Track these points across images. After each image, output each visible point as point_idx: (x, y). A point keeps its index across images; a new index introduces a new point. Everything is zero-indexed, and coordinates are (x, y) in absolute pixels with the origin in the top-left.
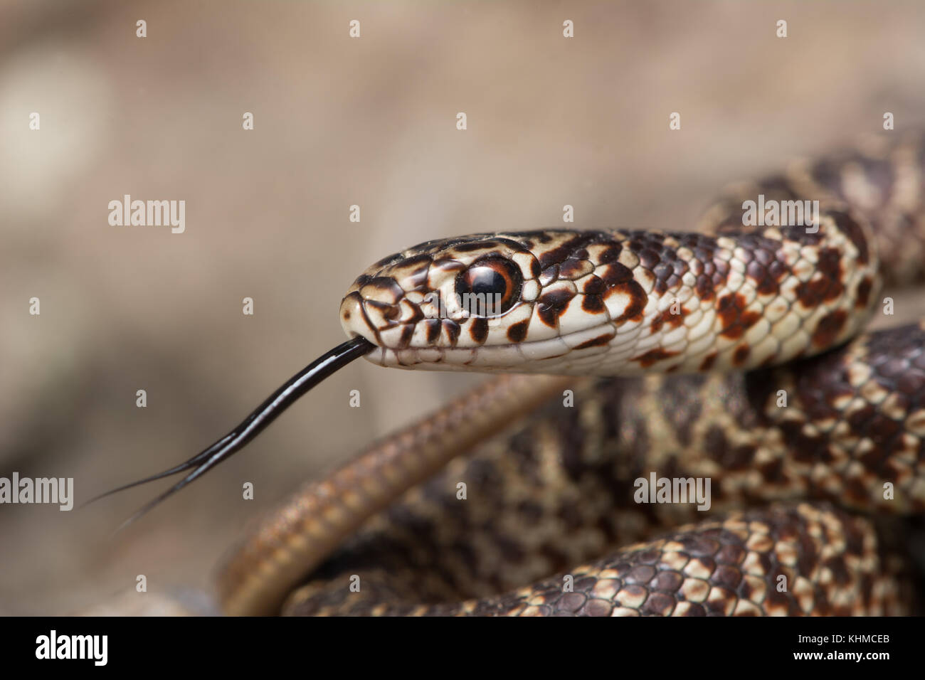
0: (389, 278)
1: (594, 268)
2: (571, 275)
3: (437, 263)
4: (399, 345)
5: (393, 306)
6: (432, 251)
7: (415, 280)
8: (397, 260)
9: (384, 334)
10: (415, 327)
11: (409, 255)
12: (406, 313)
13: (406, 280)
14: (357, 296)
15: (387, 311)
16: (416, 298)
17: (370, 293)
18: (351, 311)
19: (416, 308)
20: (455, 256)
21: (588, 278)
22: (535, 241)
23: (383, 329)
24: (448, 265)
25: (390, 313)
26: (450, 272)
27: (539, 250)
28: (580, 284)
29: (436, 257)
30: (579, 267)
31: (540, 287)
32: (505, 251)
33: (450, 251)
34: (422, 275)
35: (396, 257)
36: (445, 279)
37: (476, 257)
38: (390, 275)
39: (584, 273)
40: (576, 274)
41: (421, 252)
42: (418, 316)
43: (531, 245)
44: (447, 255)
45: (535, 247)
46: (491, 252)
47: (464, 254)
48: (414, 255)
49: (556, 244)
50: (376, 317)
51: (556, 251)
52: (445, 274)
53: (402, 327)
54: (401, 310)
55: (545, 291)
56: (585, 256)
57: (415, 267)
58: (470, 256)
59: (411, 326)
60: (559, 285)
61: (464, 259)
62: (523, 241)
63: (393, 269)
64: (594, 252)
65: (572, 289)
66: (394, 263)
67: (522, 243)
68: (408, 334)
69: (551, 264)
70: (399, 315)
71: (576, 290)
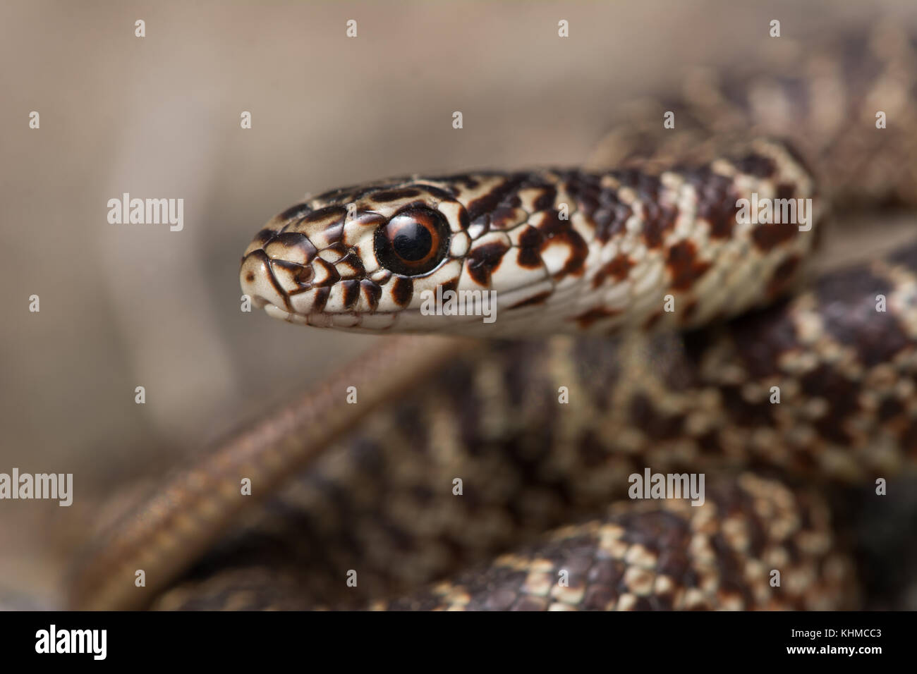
0: (298, 233)
1: (528, 216)
2: (503, 225)
4: (312, 310)
5: (305, 267)
6: (345, 201)
7: (328, 236)
8: (305, 212)
9: (295, 300)
10: (330, 290)
11: (317, 206)
12: (320, 275)
13: (319, 235)
14: (261, 255)
15: (297, 272)
16: (331, 257)
17: (276, 252)
18: (255, 273)
19: (330, 267)
20: (373, 207)
21: (523, 228)
22: (461, 187)
23: (294, 293)
24: (365, 217)
25: (301, 274)
26: (368, 226)
27: (466, 198)
28: (515, 236)
30: (512, 216)
31: (470, 240)
32: (430, 200)
33: (366, 200)
34: (336, 229)
35: (302, 207)
36: (361, 234)
37: (398, 207)
38: (300, 230)
39: (517, 222)
40: (510, 223)
41: (333, 203)
42: (333, 277)
43: (457, 193)
44: (364, 206)
45: (462, 194)
46: (414, 202)
47: (384, 204)
48: (323, 206)
49: (485, 190)
50: (286, 279)
51: (485, 198)
52: (363, 228)
53: (315, 290)
54: (313, 269)
55: (475, 245)
56: (517, 203)
57: (329, 221)
58: (391, 207)
59: (326, 288)
60: (490, 238)
61: (384, 210)
62: (449, 187)
63: (302, 224)
64: (528, 197)
65: (505, 242)
66: (301, 215)
67: (447, 189)
68: (322, 298)
69: (481, 214)
70: (312, 276)
71: (510, 242)
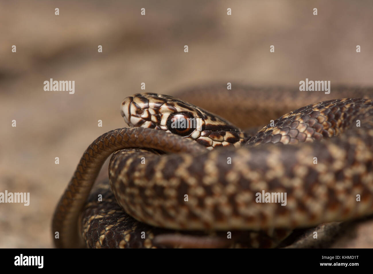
2: (214, 138)
3: (168, 104)
4: (136, 125)
5: (142, 109)
7: (155, 105)
8: (155, 96)
9: (132, 118)
10: (145, 122)
11: (160, 96)
12: (145, 115)
13: (152, 104)
14: (131, 99)
15: (139, 110)
17: (137, 100)
18: (126, 103)
19: (150, 115)
20: (175, 106)
21: (219, 143)
22: (209, 118)
23: (133, 115)
24: (171, 107)
26: (170, 110)
27: (208, 122)
28: (215, 143)
29: (168, 102)
30: (218, 137)
31: (200, 136)
33: (175, 103)
35: (156, 94)
36: (166, 111)
37: (183, 110)
39: (219, 140)
40: (216, 139)
41: (165, 98)
42: (149, 119)
43: (206, 118)
45: (207, 120)
46: (189, 112)
47: (179, 107)
49: (216, 123)
50: (133, 110)
51: (214, 126)
53: (140, 119)
54: (144, 112)
55: (201, 138)
58: (181, 109)
59: (144, 120)
60: (207, 139)
62: (205, 115)
63: (150, 97)
65: (211, 143)
67: (204, 116)
70: (142, 114)
71: (212, 145)
